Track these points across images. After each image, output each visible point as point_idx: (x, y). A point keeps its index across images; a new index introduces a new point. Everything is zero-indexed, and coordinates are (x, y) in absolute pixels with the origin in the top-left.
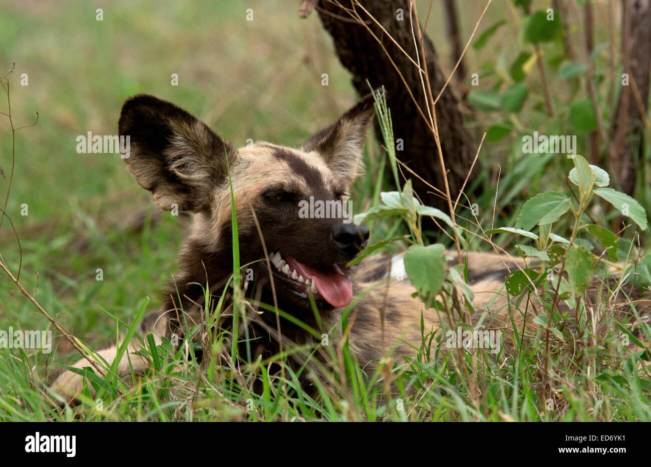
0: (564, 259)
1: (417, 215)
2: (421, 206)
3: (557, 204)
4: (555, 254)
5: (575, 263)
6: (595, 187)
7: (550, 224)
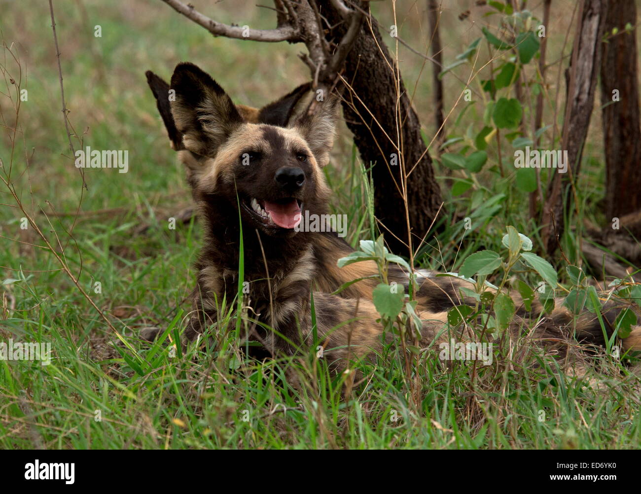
0: (493, 303)
1: (386, 260)
2: (390, 254)
3: (492, 261)
4: (486, 299)
5: (501, 306)
6: (522, 251)
7: (484, 276)
